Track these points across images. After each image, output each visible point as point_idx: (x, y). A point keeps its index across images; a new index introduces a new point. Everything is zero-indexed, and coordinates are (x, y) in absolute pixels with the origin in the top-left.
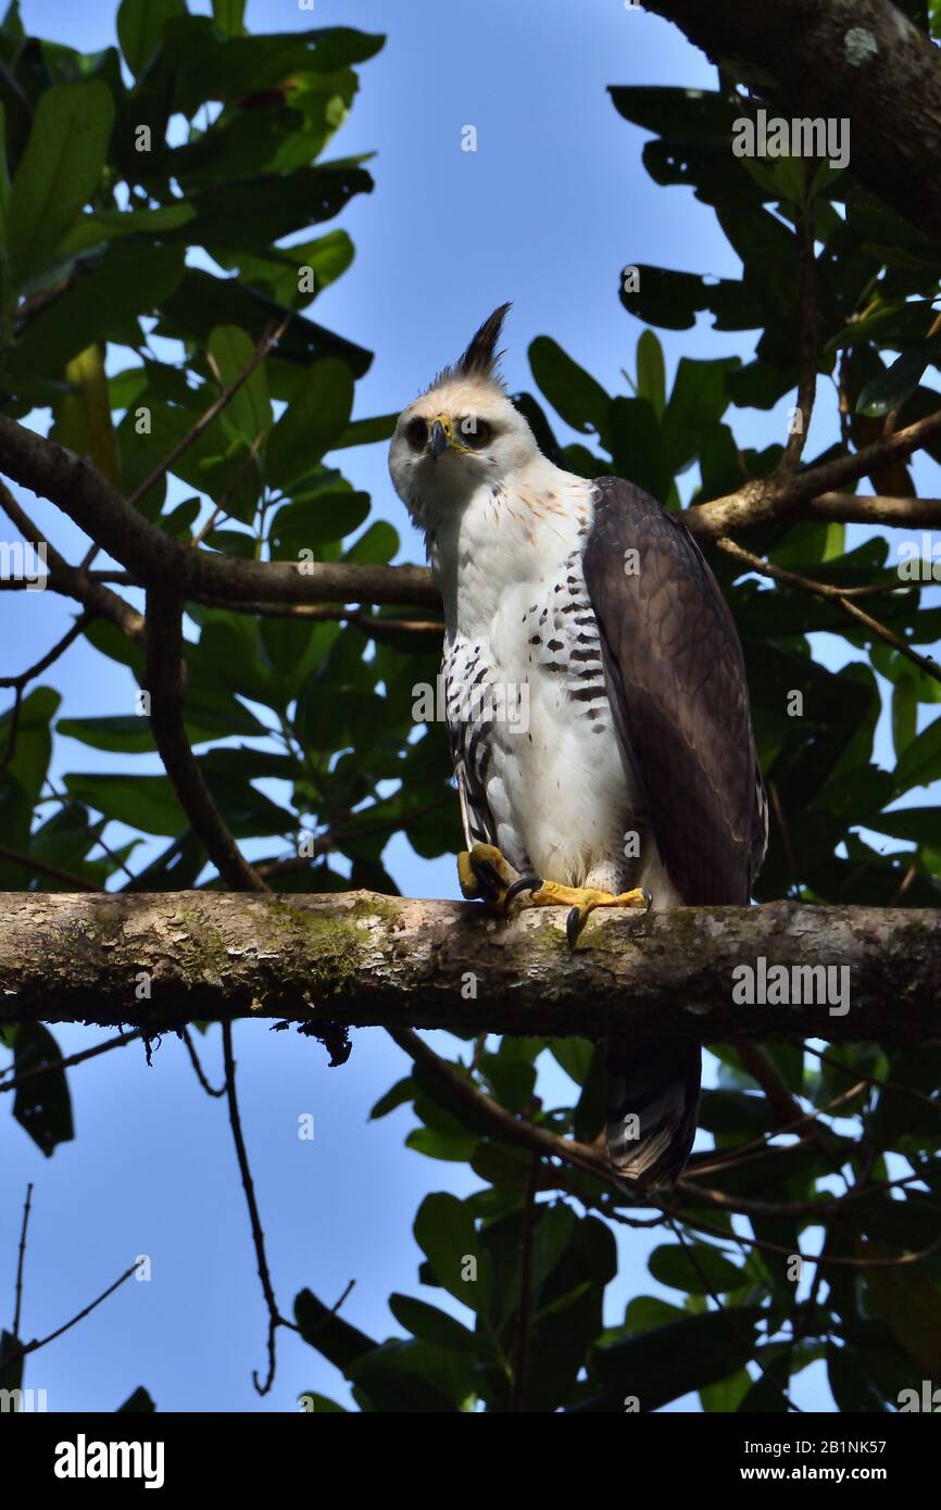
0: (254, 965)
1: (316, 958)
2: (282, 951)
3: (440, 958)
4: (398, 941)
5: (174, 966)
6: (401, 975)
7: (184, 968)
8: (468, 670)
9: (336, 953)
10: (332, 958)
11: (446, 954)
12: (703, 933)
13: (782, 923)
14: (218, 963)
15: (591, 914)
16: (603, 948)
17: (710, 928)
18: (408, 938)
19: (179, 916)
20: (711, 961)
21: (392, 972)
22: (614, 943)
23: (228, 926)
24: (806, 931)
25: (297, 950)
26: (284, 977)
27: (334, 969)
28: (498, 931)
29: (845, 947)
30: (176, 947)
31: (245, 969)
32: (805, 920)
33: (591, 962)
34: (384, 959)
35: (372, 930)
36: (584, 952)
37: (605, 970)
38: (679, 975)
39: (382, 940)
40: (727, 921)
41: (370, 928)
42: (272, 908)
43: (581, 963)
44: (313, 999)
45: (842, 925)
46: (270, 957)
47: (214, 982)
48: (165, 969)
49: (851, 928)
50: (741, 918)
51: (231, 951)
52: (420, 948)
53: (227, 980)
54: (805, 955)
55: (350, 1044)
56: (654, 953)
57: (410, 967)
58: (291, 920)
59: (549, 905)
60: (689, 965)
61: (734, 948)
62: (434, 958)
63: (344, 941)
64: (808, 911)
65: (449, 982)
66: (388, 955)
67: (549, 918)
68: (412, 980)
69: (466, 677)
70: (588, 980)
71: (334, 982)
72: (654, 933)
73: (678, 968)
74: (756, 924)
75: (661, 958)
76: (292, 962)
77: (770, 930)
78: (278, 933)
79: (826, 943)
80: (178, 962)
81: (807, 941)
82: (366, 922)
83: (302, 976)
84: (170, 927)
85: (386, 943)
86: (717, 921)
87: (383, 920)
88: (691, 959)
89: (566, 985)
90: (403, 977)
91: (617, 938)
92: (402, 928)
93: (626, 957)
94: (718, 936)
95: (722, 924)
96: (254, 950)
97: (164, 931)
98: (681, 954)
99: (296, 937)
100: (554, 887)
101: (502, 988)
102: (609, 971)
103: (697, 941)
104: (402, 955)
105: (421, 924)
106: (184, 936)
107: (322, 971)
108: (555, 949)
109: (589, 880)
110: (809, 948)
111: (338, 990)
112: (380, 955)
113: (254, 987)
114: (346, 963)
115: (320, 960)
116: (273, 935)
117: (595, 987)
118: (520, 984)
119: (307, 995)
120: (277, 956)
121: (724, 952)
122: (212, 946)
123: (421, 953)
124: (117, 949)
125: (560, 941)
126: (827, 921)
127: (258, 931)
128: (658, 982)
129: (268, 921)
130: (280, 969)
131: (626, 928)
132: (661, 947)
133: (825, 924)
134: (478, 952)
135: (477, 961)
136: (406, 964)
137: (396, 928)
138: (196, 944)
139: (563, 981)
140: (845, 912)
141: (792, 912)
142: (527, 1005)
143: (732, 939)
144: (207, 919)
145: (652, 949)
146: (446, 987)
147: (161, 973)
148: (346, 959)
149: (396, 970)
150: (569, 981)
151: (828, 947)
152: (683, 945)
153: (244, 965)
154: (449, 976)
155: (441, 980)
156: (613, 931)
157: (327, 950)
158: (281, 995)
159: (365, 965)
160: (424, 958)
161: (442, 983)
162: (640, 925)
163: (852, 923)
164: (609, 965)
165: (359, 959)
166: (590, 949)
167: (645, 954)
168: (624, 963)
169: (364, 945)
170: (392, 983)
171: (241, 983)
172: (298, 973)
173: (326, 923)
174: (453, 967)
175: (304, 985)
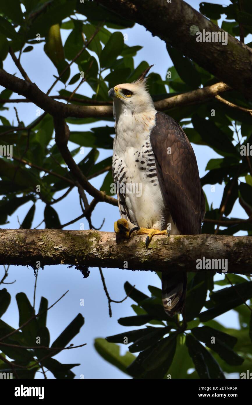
0: (61, 251)
1: (78, 250)
2: (69, 247)
3: (111, 250)
4: (100, 245)
5: (40, 251)
6: (101, 255)
7: (42, 252)
8: (119, 167)
9: (83, 248)
10: (82, 250)
11: (113, 249)
12: (183, 243)
13: (204, 241)
14: (51, 251)
15: (153, 238)
16: (155, 248)
17: (185, 242)
18: (103, 244)
19: (41, 237)
20: (185, 252)
22: (159, 246)
23: (54, 240)
24: (211, 244)
25: (73, 247)
26: (69, 255)
27: (83, 253)
28: (127, 243)
29: (221, 248)
30: (40, 246)
31: (59, 252)
32: (210, 240)
33: (152, 252)
34: (97, 250)
35: (93, 242)
36: (150, 249)
37: (156, 254)
38: (176, 256)
39: (96, 245)
40: (189, 240)
41: (93, 241)
42: (66, 235)
43: (150, 252)
44: (77, 261)
45: (220, 242)
46: (65, 249)
47: (50, 256)
49: (223, 243)
50: (193, 239)
51: (55, 247)
52: (106, 247)
53: (54, 255)
54: (210, 251)
55: (89, 272)
56: (169, 249)
58: (71, 239)
59: (142, 234)
60: (179, 253)
61: (191, 248)
62: (110, 250)
63: (85, 245)
64: (212, 237)
65: (114, 257)
66: (97, 249)
67: (141, 239)
68: (104, 256)
69: (119, 169)
70: (152, 257)
71: (83, 257)
72: (169, 243)
73: (176, 254)
74: (197, 241)
75: (171, 251)
76: (71, 251)
77: (201, 243)
78: (68, 242)
79: (216, 247)
80: (41, 250)
81: (211, 247)
82: (92, 239)
83: (74, 255)
84: (38, 240)
86: (187, 240)
87: (96, 239)
88: (179, 251)
90: (102, 255)
92: (101, 241)
93: (162, 250)
94: (187, 245)
95: (188, 241)
96: (61, 247)
97: (37, 242)
98: (177, 250)
99: (73, 244)
100: (143, 229)
101: (128, 259)
102: (157, 254)
103: (181, 246)
104: (101, 249)
105: (106, 240)
106: (42, 243)
107: (80, 253)
108: (143, 248)
109: (154, 226)
110: (212, 249)
111: (84, 259)
112: (95, 249)
113: (62, 258)
114: (86, 251)
116: (66, 243)
117: (154, 259)
118: (133, 258)
119: (76, 260)
120: (67, 249)
121: (188, 249)
122: (50, 246)
123: (106, 249)
124: (24, 246)
125: (144, 245)
126: (216, 241)
127: (62, 241)
128: (171, 258)
129: (65, 239)
130: (68, 253)
131: (162, 242)
132: (171, 248)
134: (122, 248)
135: (122, 251)
136: (102, 252)
137: (100, 241)
138: (46, 245)
140: (221, 238)
141: (207, 238)
143: (191, 245)
144: (49, 238)
146: (113, 258)
147: (36, 253)
148: (86, 250)
149: (100, 253)
150: (146, 257)
151: (216, 248)
152: (178, 247)
153: (59, 251)
154: (114, 255)
155: (112, 256)
156: (158, 243)
157: (81, 248)
158: (69, 259)
159: (91, 252)
160: (107, 250)
161: (112, 257)
162: (166, 241)
163: (223, 241)
164: (157, 253)
165: (90, 250)
166: (152, 248)
167: (167, 249)
168: (161, 252)
169: (91, 246)
170: (99, 257)
171: (58, 256)
172: (73, 254)
173: (81, 240)
174: (115, 253)
175: (75, 257)
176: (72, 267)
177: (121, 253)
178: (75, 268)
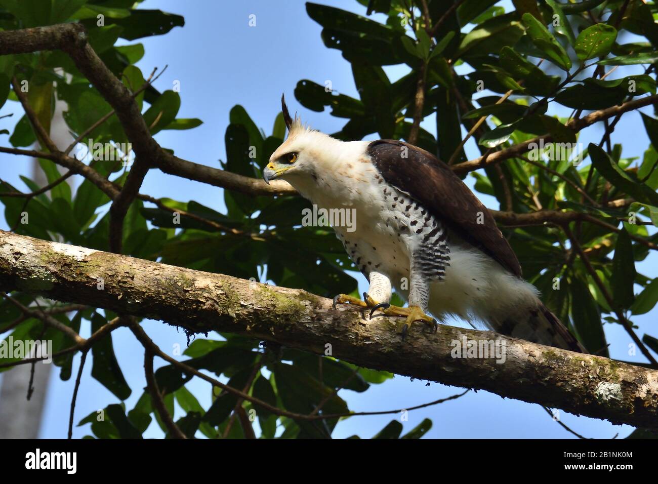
0: (252, 311)
1: (280, 313)
2: (265, 307)
3: (336, 324)
4: (318, 313)
5: (215, 304)
6: (318, 328)
7: (219, 306)
9: (290, 313)
10: (288, 315)
11: (339, 323)
12: (456, 337)
14: (235, 307)
17: (459, 335)
18: (323, 313)
19: (220, 284)
21: (314, 326)
22: (415, 333)
23: (242, 292)
25: (272, 308)
26: (264, 319)
27: (287, 320)
29: (520, 355)
30: (218, 296)
31: (247, 312)
34: (311, 320)
35: (307, 307)
37: (409, 344)
38: (442, 353)
39: (311, 311)
40: (467, 334)
43: (399, 339)
44: (274, 331)
45: (519, 346)
46: (259, 309)
47: (232, 315)
48: (211, 305)
49: (523, 348)
50: (474, 334)
51: (242, 303)
52: (328, 319)
53: (238, 315)
57: (322, 325)
58: (271, 295)
60: (448, 349)
62: (334, 324)
63: (293, 308)
65: (338, 335)
66: (312, 318)
68: (322, 331)
70: (401, 347)
71: (287, 325)
73: (443, 349)
74: (480, 337)
75: (436, 344)
76: (269, 313)
78: (264, 299)
79: (511, 352)
80: (217, 303)
82: (304, 302)
83: (272, 320)
84: (216, 287)
85: (313, 313)
86: (463, 333)
87: (312, 303)
89: (391, 347)
91: (417, 331)
92: (320, 308)
93: (420, 340)
95: (465, 335)
96: (253, 305)
97: (213, 288)
98: (444, 344)
99: (272, 302)
101: (362, 343)
102: (411, 345)
104: (319, 320)
105: (329, 308)
106: (222, 292)
107: (282, 319)
108: (388, 331)
111: (288, 329)
112: (309, 318)
113: (249, 321)
114: (294, 318)
115: (282, 314)
116: (262, 300)
117: (404, 350)
118: (370, 343)
119: (272, 329)
120: (262, 309)
122: (234, 299)
123: (327, 321)
124: (190, 292)
125: (391, 327)
126: (513, 343)
127: (255, 297)
128: (433, 354)
129: (260, 293)
130: (263, 315)
131: (421, 328)
132: (436, 339)
133: (511, 344)
134: (353, 325)
135: (353, 329)
136: (321, 324)
137: (318, 308)
138: (227, 297)
139: (390, 345)
142: (371, 352)
144: (233, 287)
145: (432, 339)
147: (209, 306)
152: (446, 340)
154: (339, 333)
156: (415, 328)
157: (285, 311)
158: (261, 326)
159: (302, 321)
160: (329, 323)
161: (334, 335)
163: (523, 346)
164: (412, 342)
165: (300, 318)
167: (428, 341)
168: (419, 343)
169: (303, 312)
170: (312, 331)
171: (244, 318)
172: (271, 318)
173: (286, 299)
174: (341, 329)
175: (272, 323)
177: (351, 332)
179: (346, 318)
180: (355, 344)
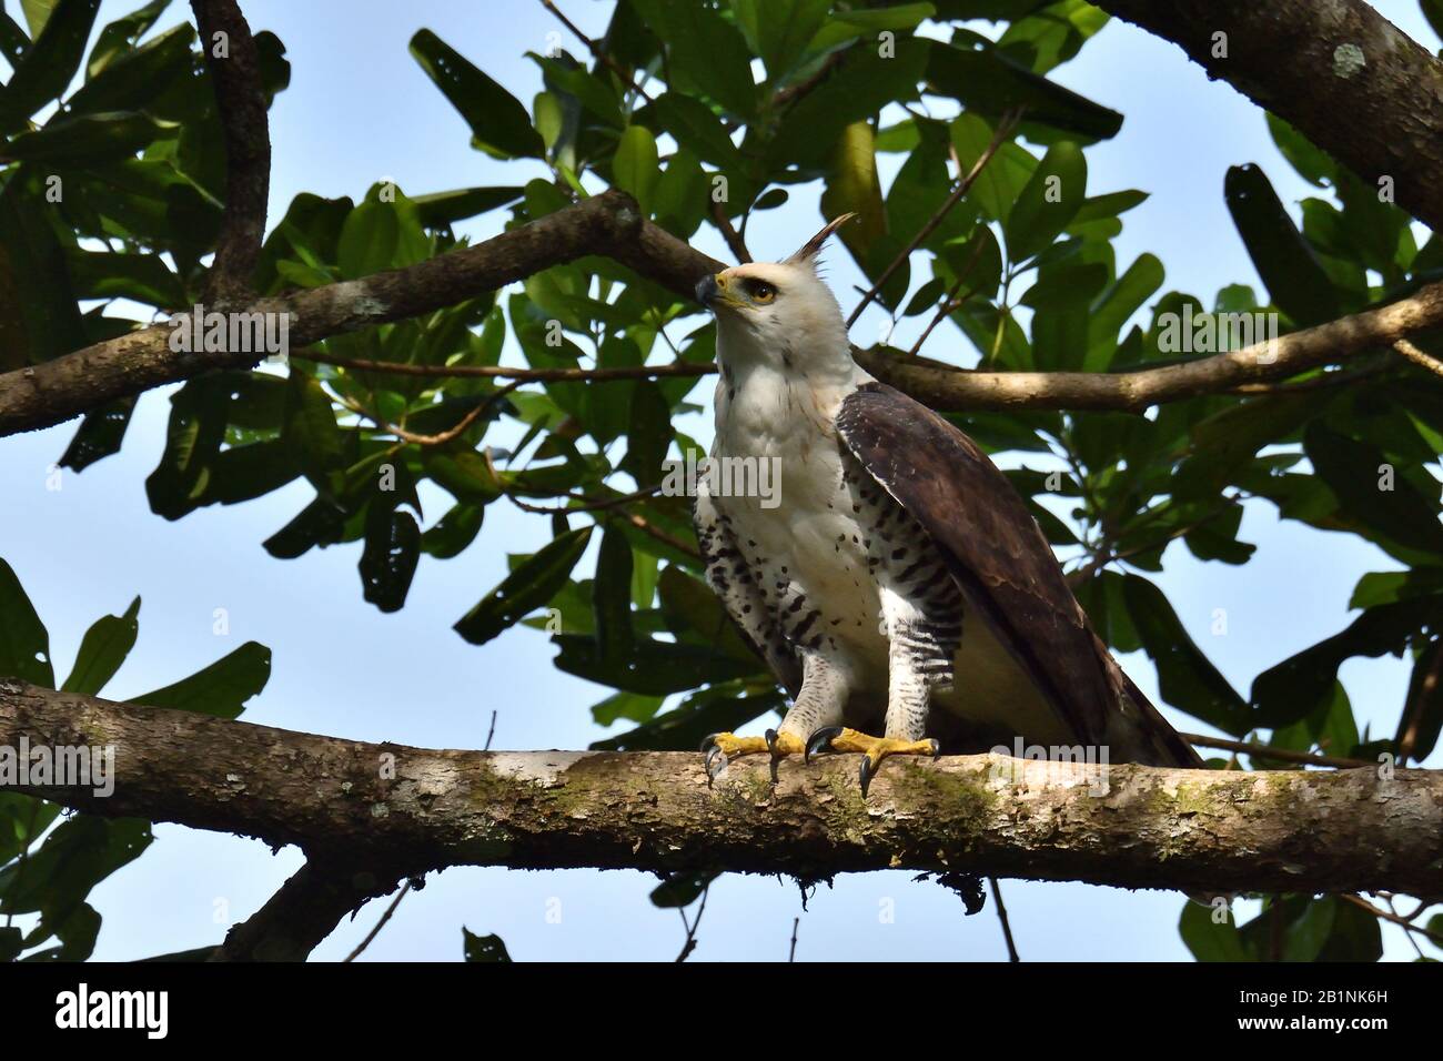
0: (893, 825)
1: (947, 820)
2: (917, 812)
3: (1059, 820)
4: (1022, 804)
5: (821, 826)
6: (1025, 836)
7: (829, 828)
9: (965, 815)
10: (962, 820)
11: (1064, 816)
12: (1297, 798)
13: (1369, 790)
14: (859, 823)
17: (1304, 793)
18: (1031, 801)
19: (825, 778)
20: (1304, 825)
21: (1017, 833)
22: (1217, 807)
25: (931, 811)
27: (964, 830)
29: (1425, 813)
31: (884, 828)
33: (1196, 825)
34: (1010, 821)
35: (999, 793)
37: (1208, 833)
39: (1007, 802)
40: (1319, 787)
41: (997, 791)
42: (909, 771)
43: (1187, 825)
46: (906, 818)
47: (856, 841)
48: (812, 828)
51: (872, 812)
52: (1042, 811)
53: (868, 838)
54: (1388, 821)
56: (1253, 816)
57: (1032, 828)
58: (926, 784)
61: (1325, 813)
62: (1054, 819)
63: (972, 804)
65: (1068, 842)
66: (1012, 818)
68: (1035, 841)
71: (965, 842)
72: (1252, 798)
74: (1345, 790)
75: (1258, 821)
76: (926, 823)
78: (913, 795)
79: (1408, 809)
80: (824, 822)
82: (992, 785)
83: (935, 835)
84: (817, 789)
85: (1011, 806)
86: (1310, 786)
88: (1286, 823)
90: (1026, 837)
92: (1024, 789)
93: (1227, 820)
94: (1310, 802)
95: (1314, 790)
96: (892, 811)
97: (812, 793)
98: (1277, 819)
99: (930, 799)
101: (1116, 850)
102: (1212, 834)
104: (1025, 817)
105: (1042, 788)
106: (829, 798)
107: (954, 831)
110: (1393, 814)
111: (968, 849)
112: (1006, 817)
113: (893, 846)
114: (975, 824)
115: (951, 821)
116: (909, 797)
117: (1199, 848)
118: (1131, 845)
119: (940, 853)
120: (913, 817)
121: (1315, 817)
122: (854, 807)
123: (1042, 817)
124: (770, 809)
127: (894, 791)
128: (1257, 845)
129: (905, 784)
130: (916, 829)
131: (1229, 792)
132: (1259, 812)
134: (1093, 815)
135: (1093, 823)
136: (1029, 826)
137: (1021, 791)
138: (840, 805)
140: (1426, 779)
141: (1377, 778)
143: (1323, 804)
144: (850, 782)
146: (1065, 847)
147: (808, 831)
148: (974, 821)
149: (1020, 831)
150: (1176, 843)
153: (884, 825)
154: (1068, 837)
155: (1060, 841)
156: (1216, 796)
157: (957, 812)
158: (918, 852)
159: (992, 826)
160: (1046, 821)
161: (1061, 844)
162: (1241, 790)
164: (1212, 828)
165: (986, 821)
166: (1195, 813)
167: (1245, 817)
168: (1226, 827)
169: (991, 808)
170: (1017, 843)
171: (881, 841)
173: (958, 786)
174: (1072, 829)
175: (938, 844)
176: (928, 878)
177: (1091, 830)
178: (939, 882)
179: (1077, 802)
180: (1103, 852)
